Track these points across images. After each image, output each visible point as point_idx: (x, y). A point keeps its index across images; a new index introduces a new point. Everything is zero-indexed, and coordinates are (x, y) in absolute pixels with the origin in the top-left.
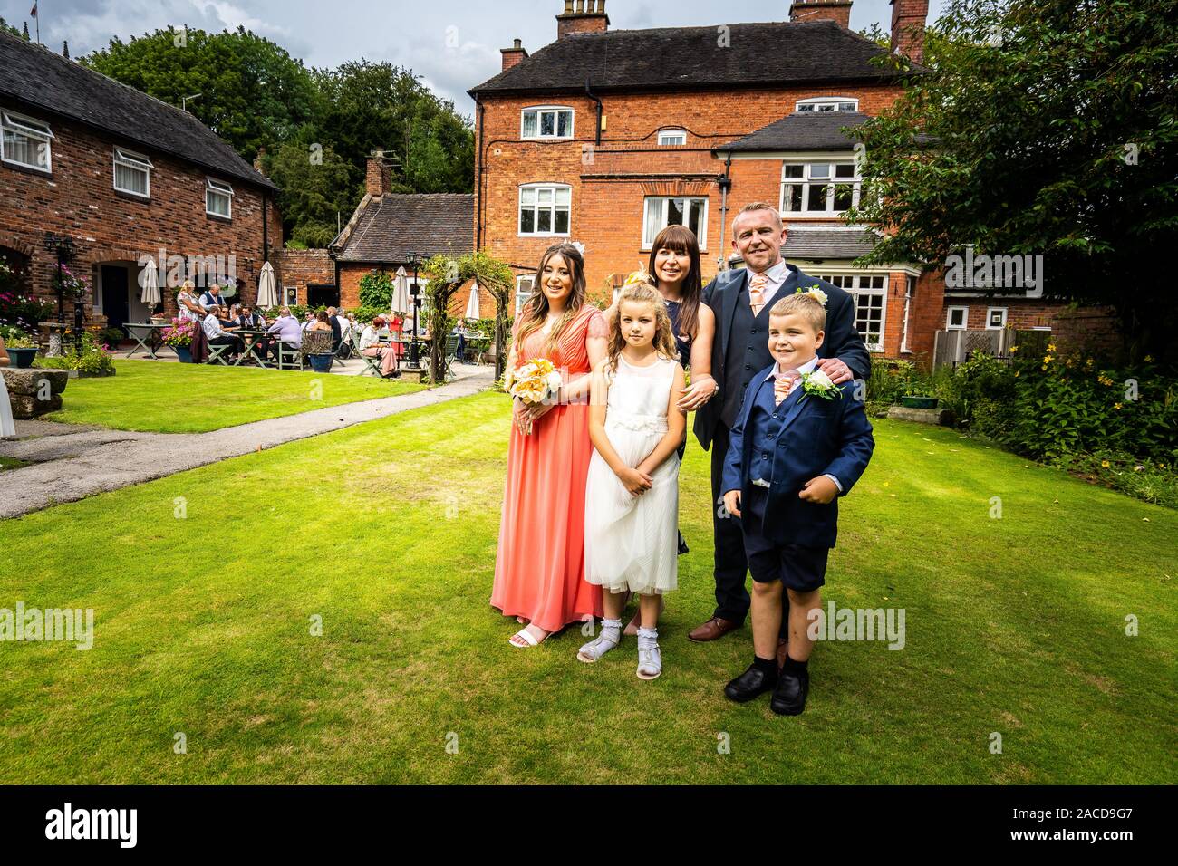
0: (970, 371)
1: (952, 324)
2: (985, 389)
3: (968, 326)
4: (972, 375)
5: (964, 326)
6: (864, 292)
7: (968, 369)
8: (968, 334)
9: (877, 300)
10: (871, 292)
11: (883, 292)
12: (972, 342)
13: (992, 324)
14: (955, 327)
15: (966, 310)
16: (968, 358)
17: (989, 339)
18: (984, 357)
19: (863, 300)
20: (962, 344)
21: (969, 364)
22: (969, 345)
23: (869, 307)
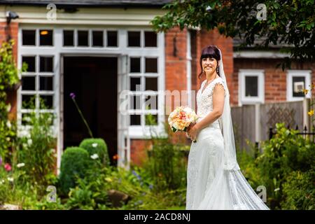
0: (275, 149)
1: (247, 95)
2: (292, 164)
3: (266, 99)
4: (278, 152)
5: (261, 98)
6: (134, 52)
7: (274, 146)
8: (267, 109)
9: (152, 64)
10: (142, 52)
11: (159, 52)
12: (274, 116)
13: (295, 95)
14: (250, 100)
15: (260, 75)
16: (271, 135)
17: (292, 113)
18: (288, 132)
19: (135, 64)
20: (261, 122)
21: (274, 140)
22: (270, 122)
23: (143, 75)
